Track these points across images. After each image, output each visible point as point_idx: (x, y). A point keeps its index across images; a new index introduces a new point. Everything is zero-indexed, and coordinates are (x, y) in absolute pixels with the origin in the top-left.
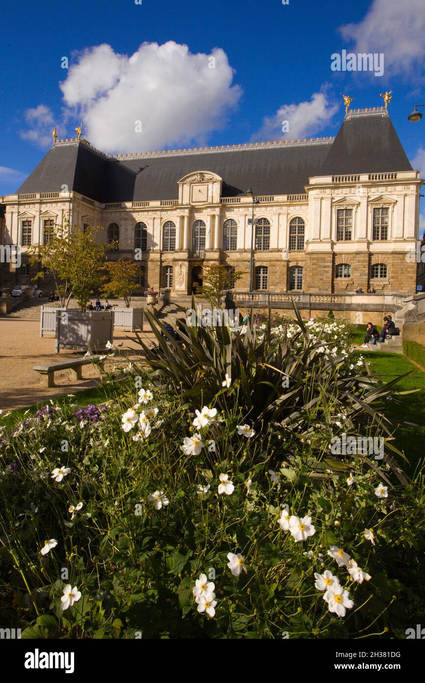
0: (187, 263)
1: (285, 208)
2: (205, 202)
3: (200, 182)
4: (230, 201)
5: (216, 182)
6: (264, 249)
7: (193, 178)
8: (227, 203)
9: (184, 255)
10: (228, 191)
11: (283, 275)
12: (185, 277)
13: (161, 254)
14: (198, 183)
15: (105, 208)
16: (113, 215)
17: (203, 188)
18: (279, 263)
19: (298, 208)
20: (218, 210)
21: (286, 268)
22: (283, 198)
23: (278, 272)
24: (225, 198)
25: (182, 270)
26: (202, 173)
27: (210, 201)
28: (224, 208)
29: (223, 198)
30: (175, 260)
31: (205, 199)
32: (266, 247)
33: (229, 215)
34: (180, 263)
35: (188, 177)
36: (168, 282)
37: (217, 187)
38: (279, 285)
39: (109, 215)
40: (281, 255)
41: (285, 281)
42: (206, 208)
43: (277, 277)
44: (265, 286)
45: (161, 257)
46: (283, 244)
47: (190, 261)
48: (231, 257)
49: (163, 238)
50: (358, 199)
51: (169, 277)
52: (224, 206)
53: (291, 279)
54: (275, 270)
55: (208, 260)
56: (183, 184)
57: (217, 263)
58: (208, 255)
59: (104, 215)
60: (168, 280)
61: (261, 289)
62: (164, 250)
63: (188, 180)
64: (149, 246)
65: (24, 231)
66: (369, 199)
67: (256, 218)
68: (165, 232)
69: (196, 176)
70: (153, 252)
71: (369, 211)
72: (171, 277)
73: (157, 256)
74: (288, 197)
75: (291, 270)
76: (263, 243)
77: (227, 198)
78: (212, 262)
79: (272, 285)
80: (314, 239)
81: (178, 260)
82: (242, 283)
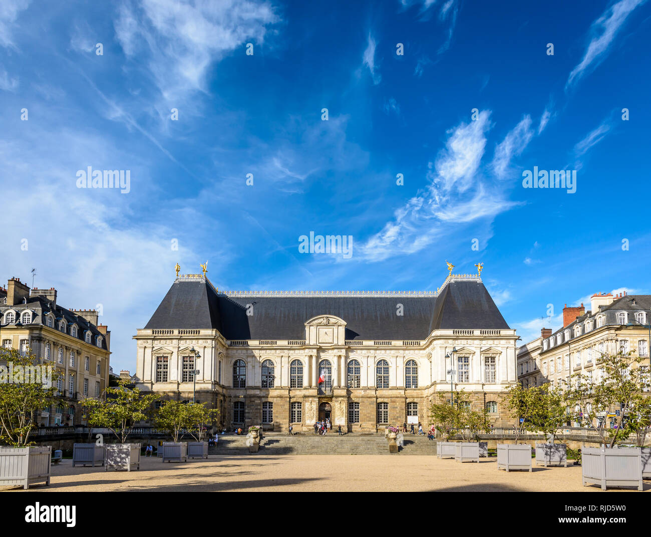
0: (317, 400)
1: (401, 352)
2: (331, 343)
3: (327, 325)
4: (353, 343)
5: (341, 326)
6: (384, 387)
7: (320, 321)
8: (351, 345)
9: (314, 392)
10: (350, 335)
11: (402, 410)
12: (315, 413)
13: (290, 390)
14: (325, 325)
15: (231, 345)
16: (239, 351)
17: (329, 330)
18: (399, 399)
19: (412, 352)
20: (344, 351)
21: (405, 403)
22: (399, 343)
23: (398, 407)
24: (349, 341)
25: (313, 405)
26: (328, 317)
27: (335, 342)
28: (349, 349)
29: (347, 341)
30: (305, 397)
31: (331, 341)
32: (386, 385)
33: (352, 356)
34: (310, 399)
35: (314, 320)
36: (296, 418)
37: (342, 331)
38: (399, 419)
39: (235, 351)
40: (400, 393)
41: (404, 415)
42: (333, 349)
43: (398, 412)
44: (386, 420)
45: (289, 393)
46: (401, 383)
47: (319, 398)
48: (356, 394)
49: (291, 376)
50: (473, 349)
51: (296, 413)
52: (349, 347)
53: (408, 413)
54: (396, 406)
55: (337, 397)
56: (310, 326)
57: (346, 399)
58: (337, 392)
59: (230, 352)
60: (296, 415)
61: (383, 423)
62: (291, 387)
63: (314, 322)
64: (277, 383)
65: (158, 367)
66: (482, 350)
67: (377, 360)
68: (292, 370)
69: (322, 319)
70: (282, 388)
71: (482, 359)
72: (299, 413)
73: (286, 393)
74: (403, 342)
75: (408, 406)
76: (382, 381)
77: (351, 341)
78: (340, 399)
79: (394, 419)
80: (441, 381)
81: (309, 397)
82: (368, 417)
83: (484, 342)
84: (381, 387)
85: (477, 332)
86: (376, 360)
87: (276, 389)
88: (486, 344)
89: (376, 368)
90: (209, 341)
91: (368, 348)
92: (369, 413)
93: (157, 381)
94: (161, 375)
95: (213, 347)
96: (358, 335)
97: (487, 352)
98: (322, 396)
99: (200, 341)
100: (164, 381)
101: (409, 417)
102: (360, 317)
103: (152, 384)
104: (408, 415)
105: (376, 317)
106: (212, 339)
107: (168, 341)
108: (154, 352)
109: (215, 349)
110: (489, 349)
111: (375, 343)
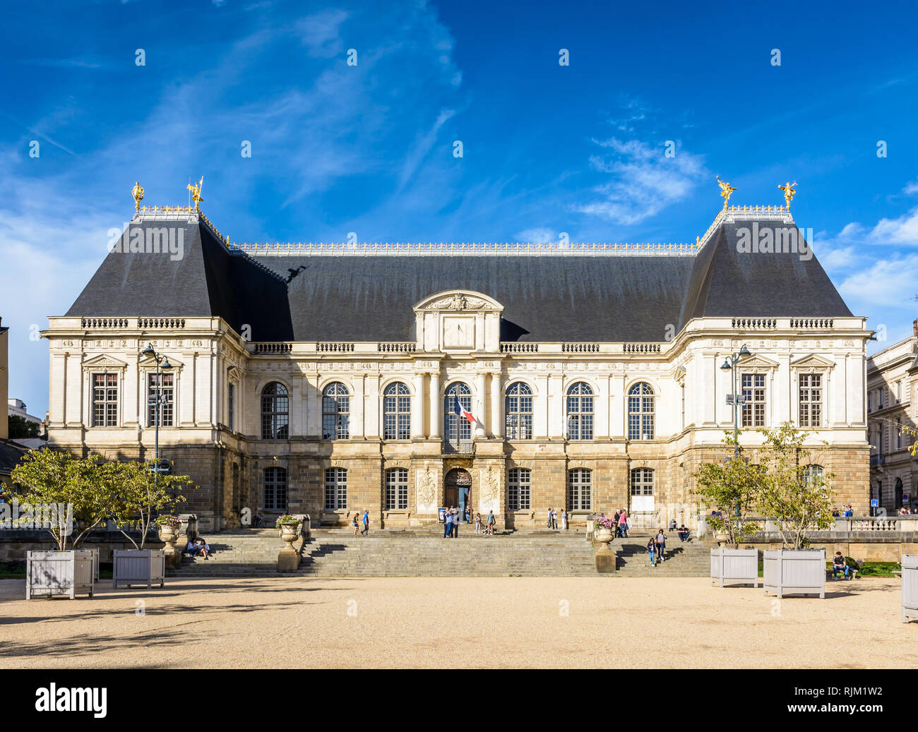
0: (440, 463)
1: (620, 366)
2: (470, 348)
3: (460, 311)
4: (518, 348)
5: (491, 312)
6: (583, 437)
7: (445, 302)
8: (513, 353)
9: (435, 448)
10: (510, 332)
11: (622, 483)
12: (436, 490)
13: (382, 444)
14: (457, 312)
15: (256, 352)
16: (275, 365)
17: (466, 322)
18: (614, 462)
19: (642, 366)
20: (497, 364)
21: (626, 471)
22: (616, 348)
23: (613, 479)
24: (509, 343)
25: (431, 475)
26: (463, 295)
27: (479, 346)
28: (508, 362)
29: (504, 344)
30: (415, 457)
31: (470, 344)
32: (588, 434)
33: (515, 374)
34: (426, 462)
35: (434, 301)
36: (397, 499)
37: (493, 324)
38: (614, 501)
39: (265, 365)
40: (617, 449)
41: (625, 494)
42: (474, 360)
43: (612, 487)
44: (586, 505)
45: (381, 451)
46: (619, 428)
47: (445, 460)
48: (524, 453)
49: (384, 415)
50: (775, 358)
51: (397, 490)
52: (509, 357)
53: (634, 491)
54: (607, 476)
55: (483, 457)
56: (425, 313)
57: (501, 462)
58: (482, 448)
59: (254, 365)
60: (397, 495)
61: (580, 510)
62: (386, 437)
63: (434, 305)
64: (354, 429)
65: (96, 394)
66: (793, 360)
67: (569, 382)
68: (387, 403)
69: (451, 299)
70: (366, 440)
71: (793, 378)
72: (404, 490)
73: (374, 449)
74: (625, 347)
75: (633, 475)
76: (581, 426)
77: (513, 343)
78: (490, 461)
79: (602, 502)
80: (706, 423)
81: (422, 457)
82: (548, 498)
83: (799, 343)
84: (577, 438)
85: (783, 323)
86: (566, 382)
87: (352, 442)
88: (803, 348)
89: (565, 399)
90: (206, 342)
91: (549, 359)
92: (550, 491)
93: (95, 424)
94: (103, 413)
95: (213, 355)
96: (526, 332)
97: (804, 365)
98: (452, 455)
99: (186, 342)
100: (109, 424)
101: (634, 498)
102: (532, 295)
103: (84, 430)
104: (633, 493)
105: (567, 296)
106: (212, 338)
107: (116, 342)
108: (86, 364)
109: (218, 359)
110: (810, 358)
111: (563, 347)
